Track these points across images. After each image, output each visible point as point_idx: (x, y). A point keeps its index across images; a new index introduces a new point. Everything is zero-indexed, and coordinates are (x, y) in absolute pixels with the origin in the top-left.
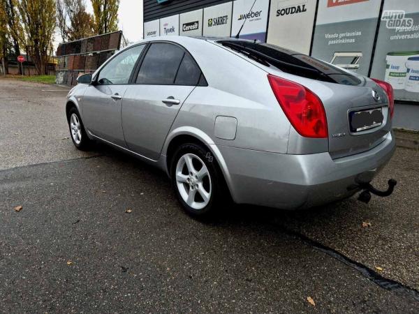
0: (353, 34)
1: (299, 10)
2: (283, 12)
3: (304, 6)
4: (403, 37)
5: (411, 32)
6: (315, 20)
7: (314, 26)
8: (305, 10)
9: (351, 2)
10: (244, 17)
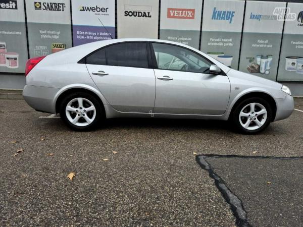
0: (186, 39)
1: (144, 15)
2: (130, 14)
3: (149, 13)
4: (214, 44)
5: (218, 42)
6: (159, 25)
7: (159, 30)
8: (150, 17)
9: (183, 18)
10: (88, 9)
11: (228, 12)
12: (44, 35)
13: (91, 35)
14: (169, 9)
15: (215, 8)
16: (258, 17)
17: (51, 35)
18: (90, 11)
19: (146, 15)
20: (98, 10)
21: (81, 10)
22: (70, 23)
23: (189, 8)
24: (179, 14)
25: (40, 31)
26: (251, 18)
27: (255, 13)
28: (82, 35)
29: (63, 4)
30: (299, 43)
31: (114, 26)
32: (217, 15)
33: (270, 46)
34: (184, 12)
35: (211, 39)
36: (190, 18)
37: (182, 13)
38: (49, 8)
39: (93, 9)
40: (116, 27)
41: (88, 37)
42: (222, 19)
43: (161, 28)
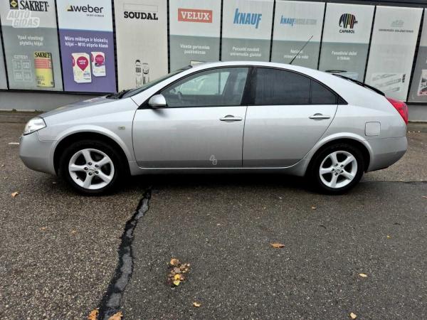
0: (203, 47)
1: (149, 17)
2: (132, 15)
3: (155, 14)
4: (238, 54)
5: (243, 52)
6: (168, 30)
7: (168, 35)
8: (157, 19)
9: (198, 21)
10: (77, 9)
11: (253, 14)
12: (24, 41)
13: (83, 42)
14: (180, 10)
15: (237, 10)
16: (290, 21)
17: (33, 41)
18: (79, 11)
19: (151, 17)
20: (91, 10)
21: (69, 10)
22: (56, 27)
23: (205, 9)
24: (192, 15)
25: (19, 37)
26: (281, 22)
27: (286, 17)
28: (71, 41)
29: (46, 3)
30: (340, 53)
31: (112, 30)
32: (240, 18)
33: (306, 57)
34: (199, 14)
35: (233, 48)
36: (206, 21)
37: (197, 16)
38: (28, 7)
39: (83, 9)
40: (114, 32)
41: (80, 44)
42: (246, 23)
43: (171, 33)
